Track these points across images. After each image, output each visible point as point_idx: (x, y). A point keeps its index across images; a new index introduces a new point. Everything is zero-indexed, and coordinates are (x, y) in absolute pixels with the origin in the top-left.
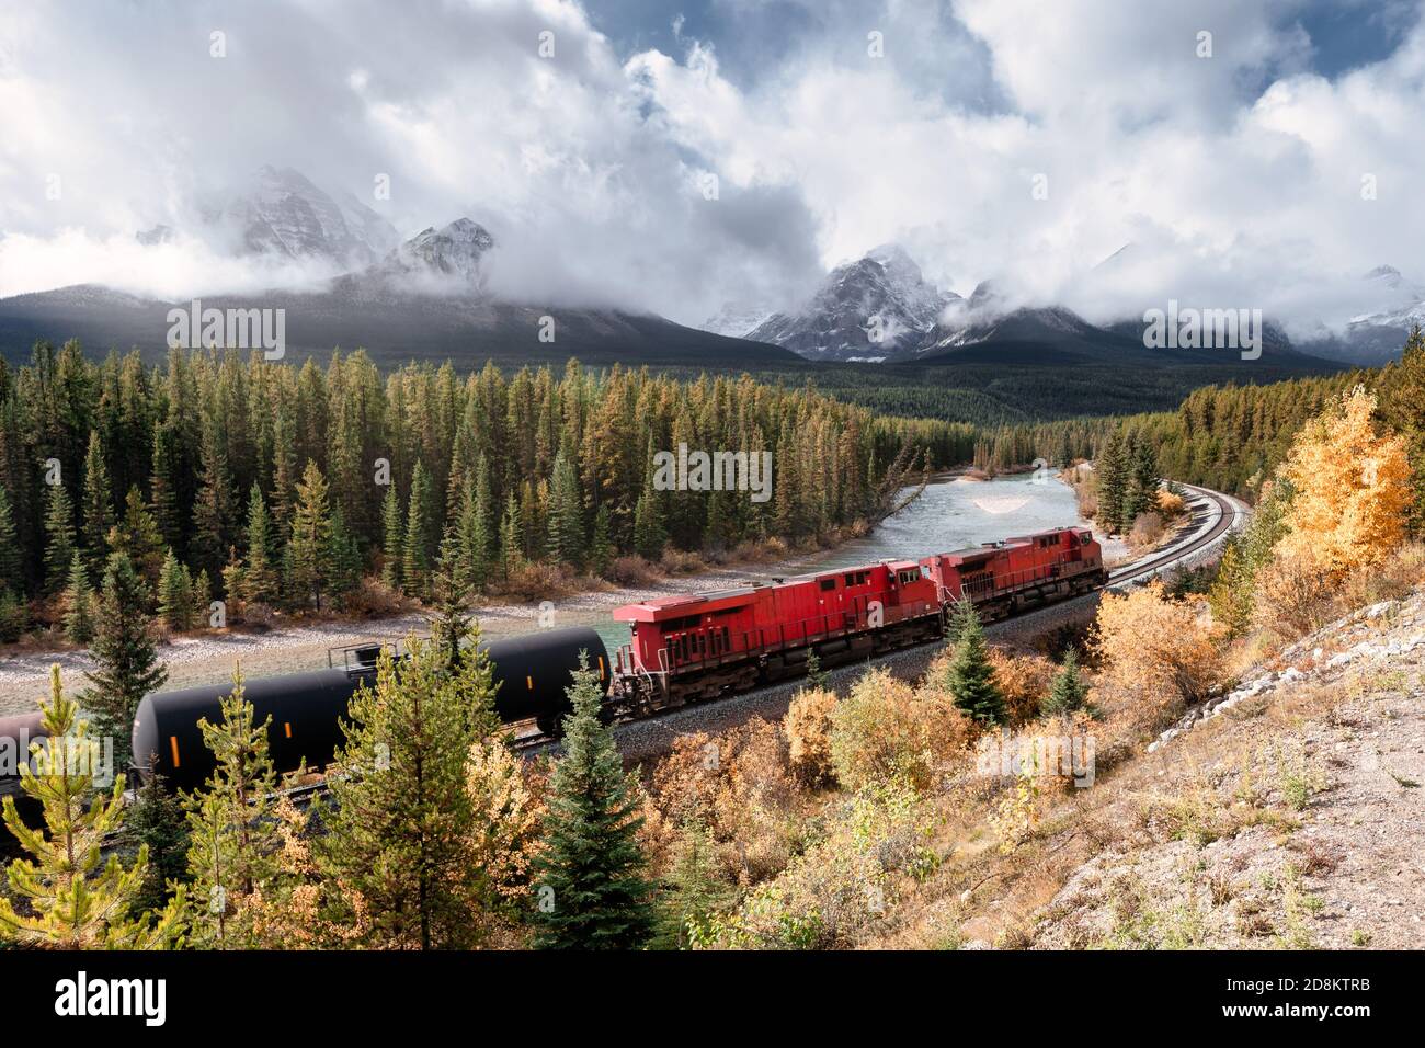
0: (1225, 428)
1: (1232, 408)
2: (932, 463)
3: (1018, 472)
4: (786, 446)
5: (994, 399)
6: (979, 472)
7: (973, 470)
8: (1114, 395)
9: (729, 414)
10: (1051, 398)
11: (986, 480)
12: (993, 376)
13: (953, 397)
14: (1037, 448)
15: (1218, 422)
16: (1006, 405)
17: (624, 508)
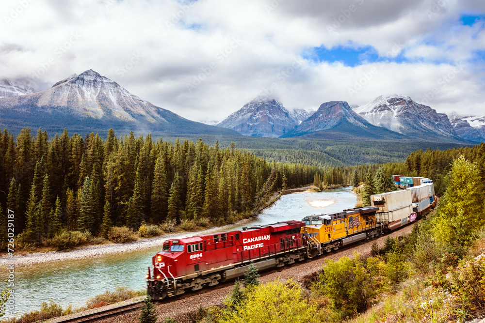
0: (425, 169)
1: (428, 160)
2: (286, 183)
3: (334, 188)
4: (210, 172)
5: (327, 155)
6: (316, 188)
7: (313, 187)
8: (381, 155)
9: (188, 157)
10: (353, 155)
11: (319, 191)
12: (327, 145)
13: (309, 154)
14: (343, 177)
15: (422, 166)
16: (333, 158)
17: (124, 202)
